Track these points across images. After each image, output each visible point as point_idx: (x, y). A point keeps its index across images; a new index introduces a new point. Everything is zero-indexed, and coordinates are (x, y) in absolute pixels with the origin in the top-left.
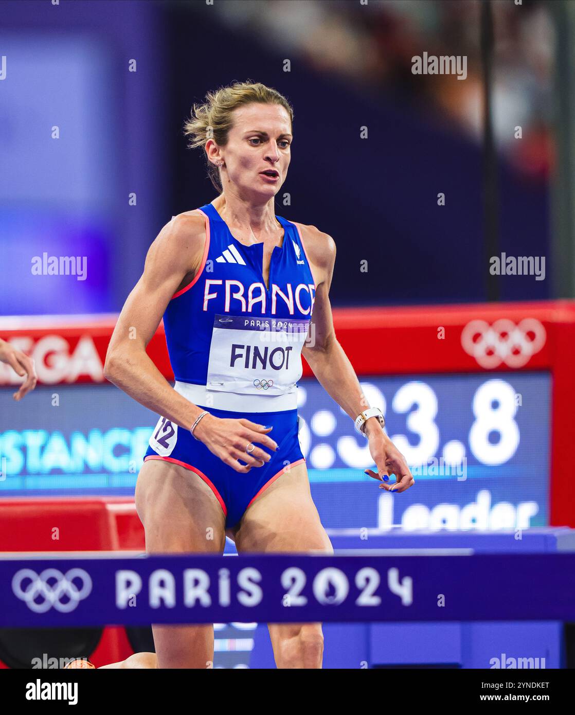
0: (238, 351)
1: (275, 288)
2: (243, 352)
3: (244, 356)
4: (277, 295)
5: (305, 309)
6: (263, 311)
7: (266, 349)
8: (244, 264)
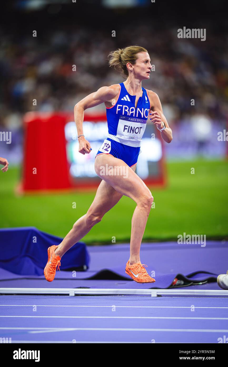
0: (126, 127)
1: (138, 109)
2: (128, 128)
3: (128, 129)
4: (139, 111)
5: (146, 116)
6: (134, 116)
8: (130, 101)
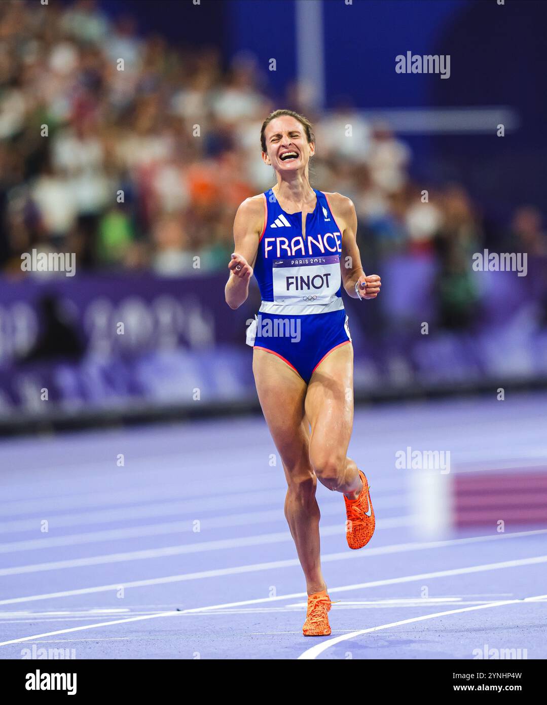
3: (295, 283)
5: (333, 248)
7: (308, 277)
8: (290, 226)
